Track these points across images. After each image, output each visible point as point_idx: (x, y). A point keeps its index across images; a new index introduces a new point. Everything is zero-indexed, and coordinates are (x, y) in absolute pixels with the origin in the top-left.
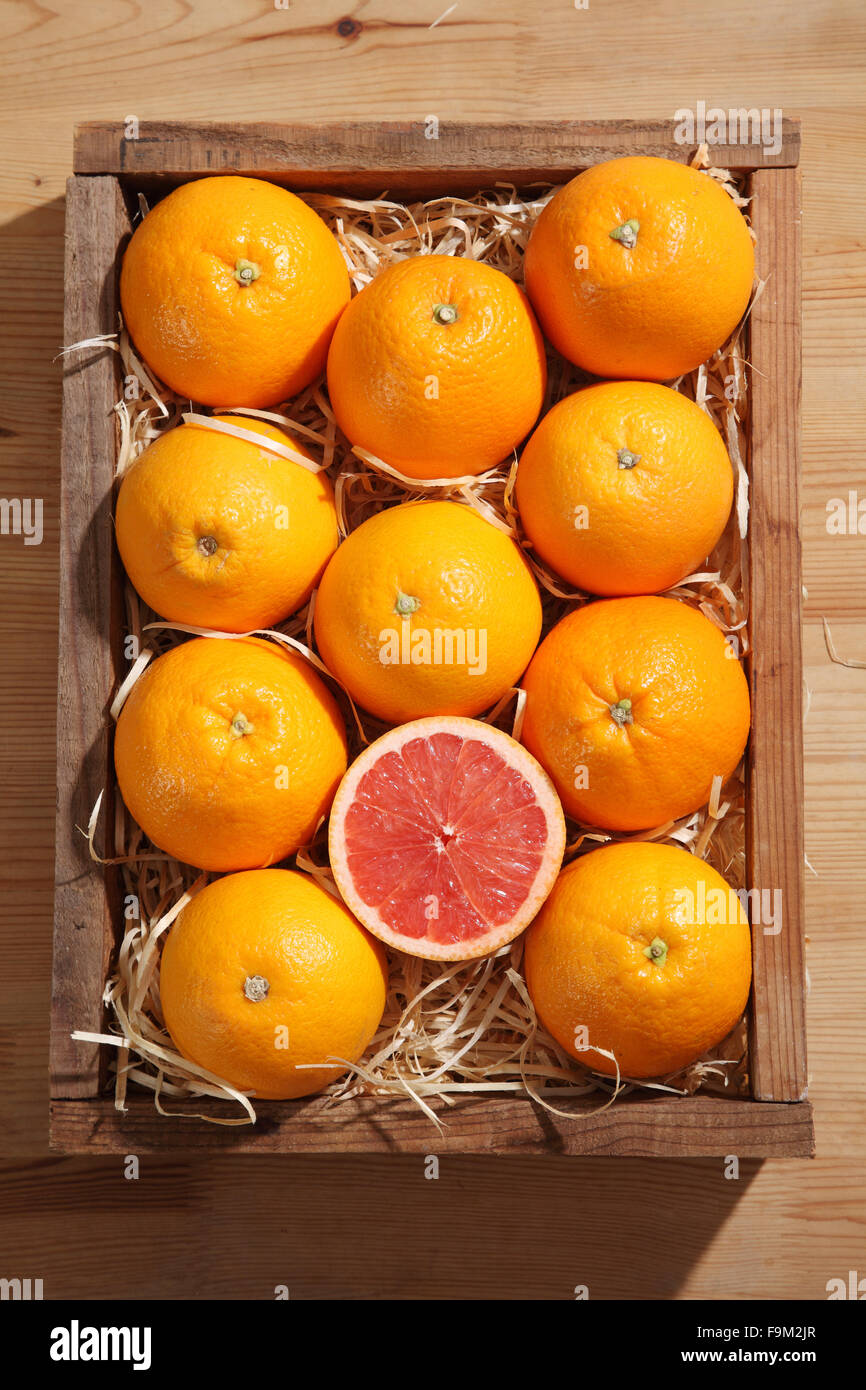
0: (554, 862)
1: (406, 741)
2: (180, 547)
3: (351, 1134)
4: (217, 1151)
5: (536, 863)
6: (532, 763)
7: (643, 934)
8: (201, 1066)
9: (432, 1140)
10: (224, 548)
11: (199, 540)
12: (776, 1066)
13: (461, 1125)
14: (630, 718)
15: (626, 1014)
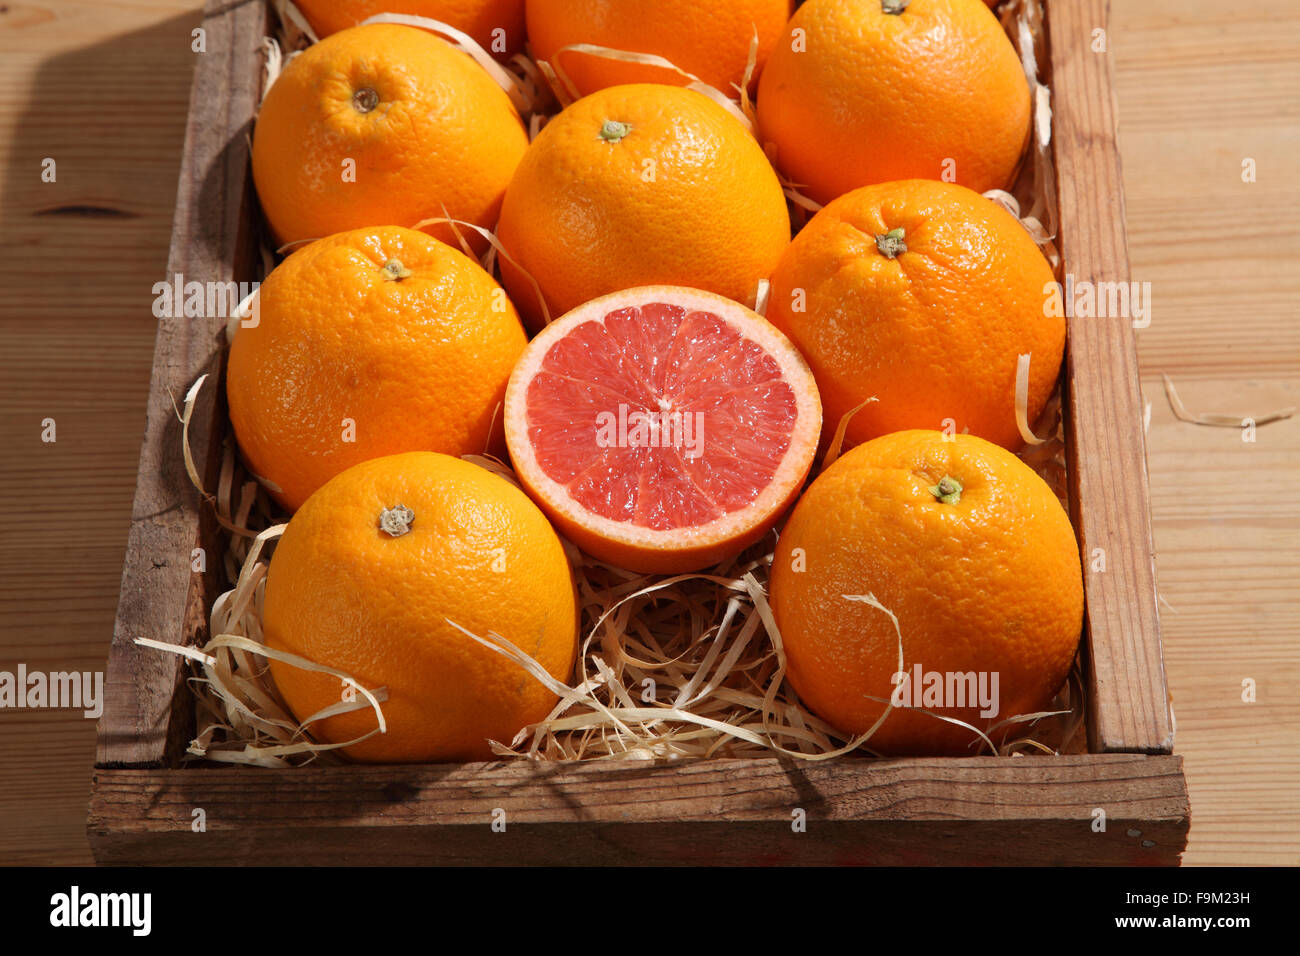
0: (807, 444)
1: (611, 310)
2: (331, 97)
3: (520, 801)
4: (328, 824)
5: (781, 445)
6: (777, 336)
7: (928, 471)
9: (637, 806)
10: (386, 101)
11: (355, 93)
12: (1125, 705)
13: (679, 786)
14: (903, 247)
15: (906, 567)
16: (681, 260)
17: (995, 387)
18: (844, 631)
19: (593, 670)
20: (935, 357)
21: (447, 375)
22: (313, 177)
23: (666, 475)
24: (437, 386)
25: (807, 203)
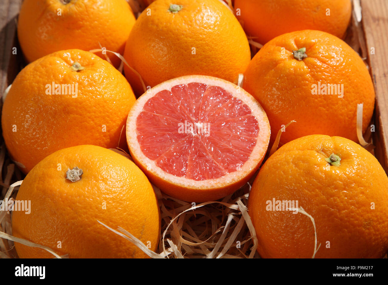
0: (264, 142)
1: (174, 85)
5: (253, 143)
6: (249, 96)
7: (323, 151)
8: (33, 242)
14: (305, 55)
15: (317, 195)
16: (205, 64)
17: (347, 118)
18: (286, 226)
19: (168, 246)
20: (321, 104)
21: (100, 112)
22: (43, 32)
23: (201, 156)
24: (96, 117)
25: (257, 45)
